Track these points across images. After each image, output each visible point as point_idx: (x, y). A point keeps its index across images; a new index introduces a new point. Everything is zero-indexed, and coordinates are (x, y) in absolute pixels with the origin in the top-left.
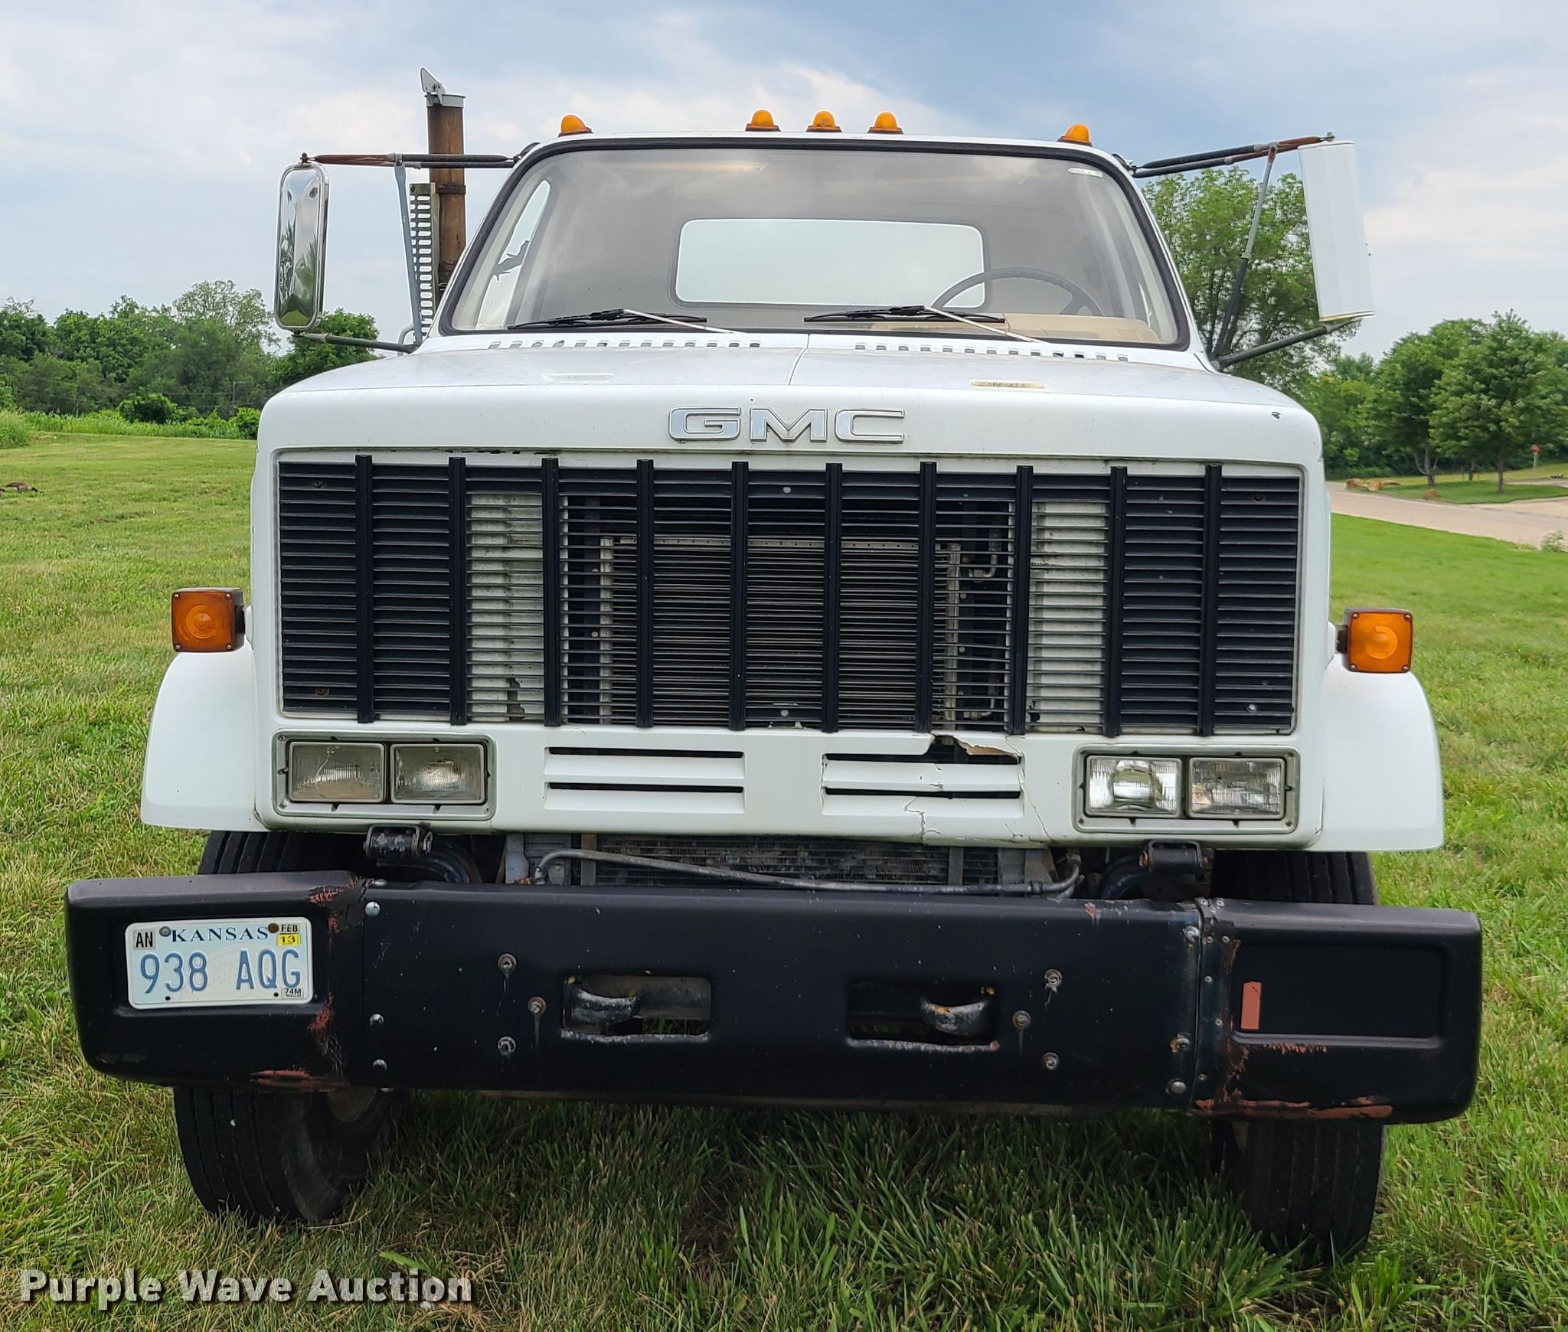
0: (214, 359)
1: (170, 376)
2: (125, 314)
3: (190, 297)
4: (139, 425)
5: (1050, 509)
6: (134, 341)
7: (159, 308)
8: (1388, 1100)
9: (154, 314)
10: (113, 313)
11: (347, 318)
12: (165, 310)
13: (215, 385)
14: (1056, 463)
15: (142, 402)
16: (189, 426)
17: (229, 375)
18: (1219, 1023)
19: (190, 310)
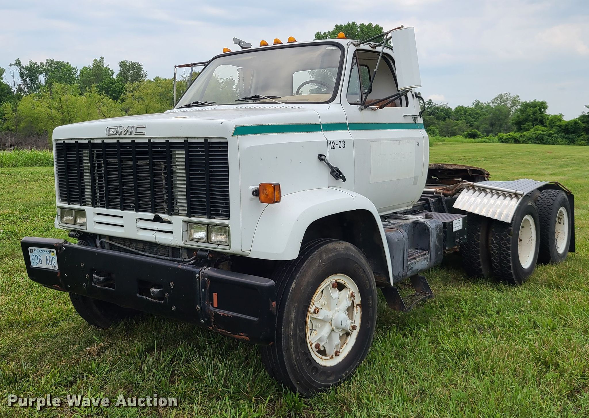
0: (500, 118)
1: (486, 124)
2: (476, 105)
3: (496, 99)
4: (468, 139)
5: (177, 152)
6: (477, 114)
7: (486, 103)
8: (247, 335)
9: (485, 105)
10: (473, 105)
11: (537, 103)
12: (489, 103)
13: (501, 126)
14: (177, 139)
15: (470, 132)
16: (483, 139)
17: (505, 123)
18: (207, 303)
19: (496, 103)
